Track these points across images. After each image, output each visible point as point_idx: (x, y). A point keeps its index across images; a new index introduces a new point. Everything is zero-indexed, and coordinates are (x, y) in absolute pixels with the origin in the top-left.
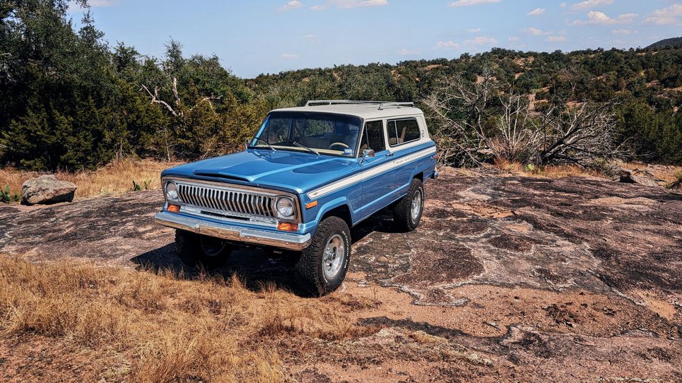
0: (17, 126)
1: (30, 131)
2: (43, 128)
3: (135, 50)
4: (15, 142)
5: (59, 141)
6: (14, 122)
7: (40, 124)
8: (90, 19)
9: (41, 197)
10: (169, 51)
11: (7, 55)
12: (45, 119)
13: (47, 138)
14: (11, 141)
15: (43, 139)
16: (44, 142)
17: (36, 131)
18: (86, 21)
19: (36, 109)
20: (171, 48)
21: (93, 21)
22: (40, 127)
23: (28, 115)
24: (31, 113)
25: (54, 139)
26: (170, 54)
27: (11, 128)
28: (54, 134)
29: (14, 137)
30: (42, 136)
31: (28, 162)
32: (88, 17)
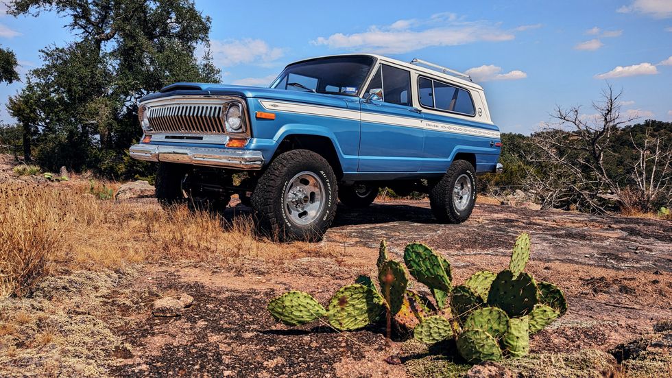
4: (134, 160)
8: (210, 56)
11: (137, 84)
18: (206, 58)
31: (142, 178)
32: (208, 55)
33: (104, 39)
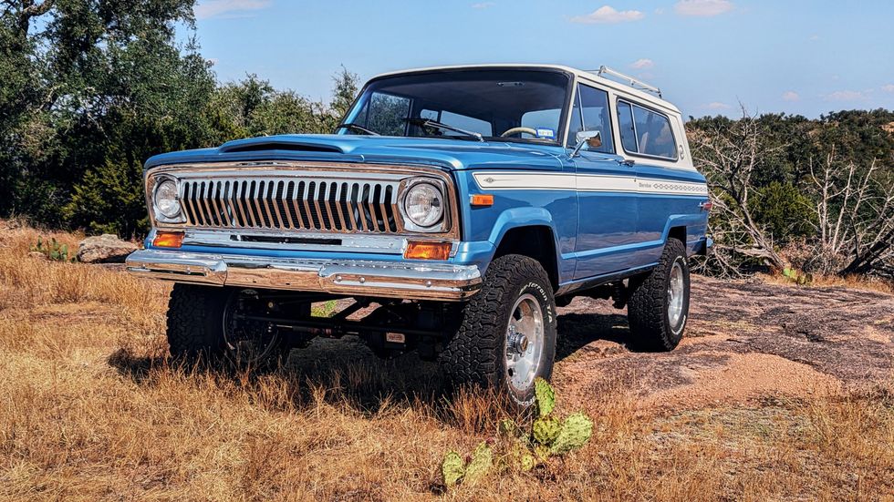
0: (91, 179)
1: (106, 186)
2: (122, 183)
3: (269, 85)
4: (88, 199)
5: (138, 200)
6: (88, 173)
7: (118, 177)
8: (196, 44)
9: (95, 255)
10: (340, 88)
11: (91, 90)
12: (125, 172)
13: (124, 196)
14: (83, 198)
15: (120, 197)
16: (121, 200)
17: (112, 186)
18: (191, 47)
19: (115, 158)
20: (342, 83)
21: (200, 47)
22: (117, 181)
23: (106, 165)
24: (109, 163)
25: (132, 197)
26: (340, 91)
27: (85, 180)
28: (132, 191)
29: (87, 192)
30: (119, 193)
31: (100, 226)
32: (194, 43)
33: (34, 15)
